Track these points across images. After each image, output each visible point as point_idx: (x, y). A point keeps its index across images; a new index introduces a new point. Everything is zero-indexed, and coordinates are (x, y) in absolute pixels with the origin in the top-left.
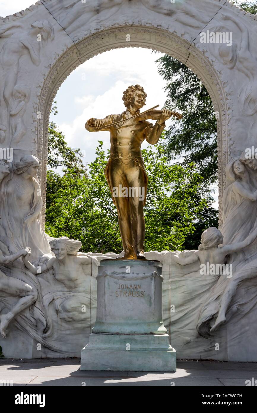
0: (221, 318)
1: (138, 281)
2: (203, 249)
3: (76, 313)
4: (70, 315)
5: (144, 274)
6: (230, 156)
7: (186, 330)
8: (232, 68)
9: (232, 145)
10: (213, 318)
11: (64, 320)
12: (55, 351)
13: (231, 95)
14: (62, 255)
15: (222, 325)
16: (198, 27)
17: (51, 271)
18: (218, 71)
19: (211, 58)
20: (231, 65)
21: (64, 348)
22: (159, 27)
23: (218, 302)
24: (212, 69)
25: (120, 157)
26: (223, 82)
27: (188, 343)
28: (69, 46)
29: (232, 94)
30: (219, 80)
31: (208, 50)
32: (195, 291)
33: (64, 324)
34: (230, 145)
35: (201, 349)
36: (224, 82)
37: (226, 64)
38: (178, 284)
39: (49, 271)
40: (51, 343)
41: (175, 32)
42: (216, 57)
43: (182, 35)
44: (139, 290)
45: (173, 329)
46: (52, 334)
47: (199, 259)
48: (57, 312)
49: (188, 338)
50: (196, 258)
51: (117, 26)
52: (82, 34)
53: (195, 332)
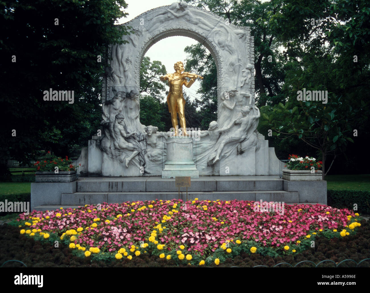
0: (217, 158)
2: (210, 130)
3: (156, 158)
4: (154, 158)
6: (222, 89)
7: (202, 164)
8: (223, 50)
9: (223, 84)
10: (214, 159)
11: (151, 160)
12: (148, 173)
15: (218, 161)
16: (208, 31)
17: (145, 140)
19: (214, 45)
20: (223, 48)
21: (151, 172)
23: (216, 152)
25: (175, 93)
27: (203, 169)
28: (150, 38)
32: (206, 148)
33: (151, 162)
35: (209, 172)
37: (221, 48)
38: (200, 145)
40: (147, 170)
41: (198, 32)
42: (217, 45)
43: (202, 34)
44: (187, 148)
45: (198, 163)
46: (147, 166)
47: (208, 134)
48: (149, 157)
49: (204, 167)
50: (207, 134)
51: (172, 29)
52: (157, 32)
53: (206, 165)
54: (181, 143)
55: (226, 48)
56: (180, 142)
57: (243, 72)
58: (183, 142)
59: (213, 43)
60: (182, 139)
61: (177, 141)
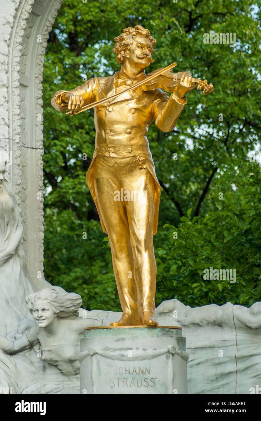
1: (146, 361)
5: (154, 351)
14: (45, 319)
25: (112, 155)
39: (34, 347)
44: (147, 375)
54: (122, 358)
56: (117, 353)
58: (127, 353)
60: (123, 339)
61: (107, 347)
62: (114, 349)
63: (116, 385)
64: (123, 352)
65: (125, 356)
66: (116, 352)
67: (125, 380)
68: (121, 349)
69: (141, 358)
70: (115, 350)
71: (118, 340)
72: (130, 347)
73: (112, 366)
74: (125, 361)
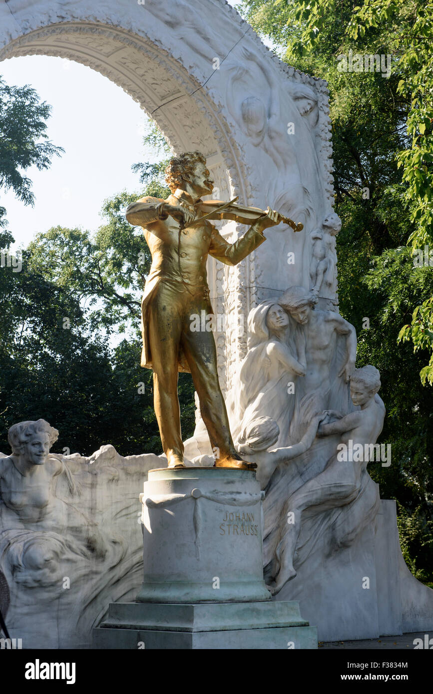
1: (251, 507)
2: (243, 454)
6: (256, 294)
8: (257, 146)
9: (259, 276)
13: (256, 190)
16: (211, 61)
18: (239, 145)
19: (230, 120)
20: (256, 140)
22: (157, 43)
24: (228, 138)
25: (186, 281)
26: (245, 165)
29: (258, 189)
30: (238, 160)
31: (226, 106)
34: (257, 276)
36: (247, 166)
37: (250, 136)
41: (180, 58)
42: (238, 121)
43: (190, 67)
54: (234, 502)
55: (266, 139)
56: (228, 497)
57: (316, 238)
58: (238, 497)
59: (224, 113)
60: (232, 482)
61: (215, 490)
62: (223, 492)
63: (227, 532)
64: (234, 496)
65: (238, 501)
66: (227, 495)
67: (236, 527)
68: (232, 493)
69: (250, 503)
70: (225, 493)
71: (229, 483)
72: (239, 491)
73: (221, 511)
74: (236, 506)
